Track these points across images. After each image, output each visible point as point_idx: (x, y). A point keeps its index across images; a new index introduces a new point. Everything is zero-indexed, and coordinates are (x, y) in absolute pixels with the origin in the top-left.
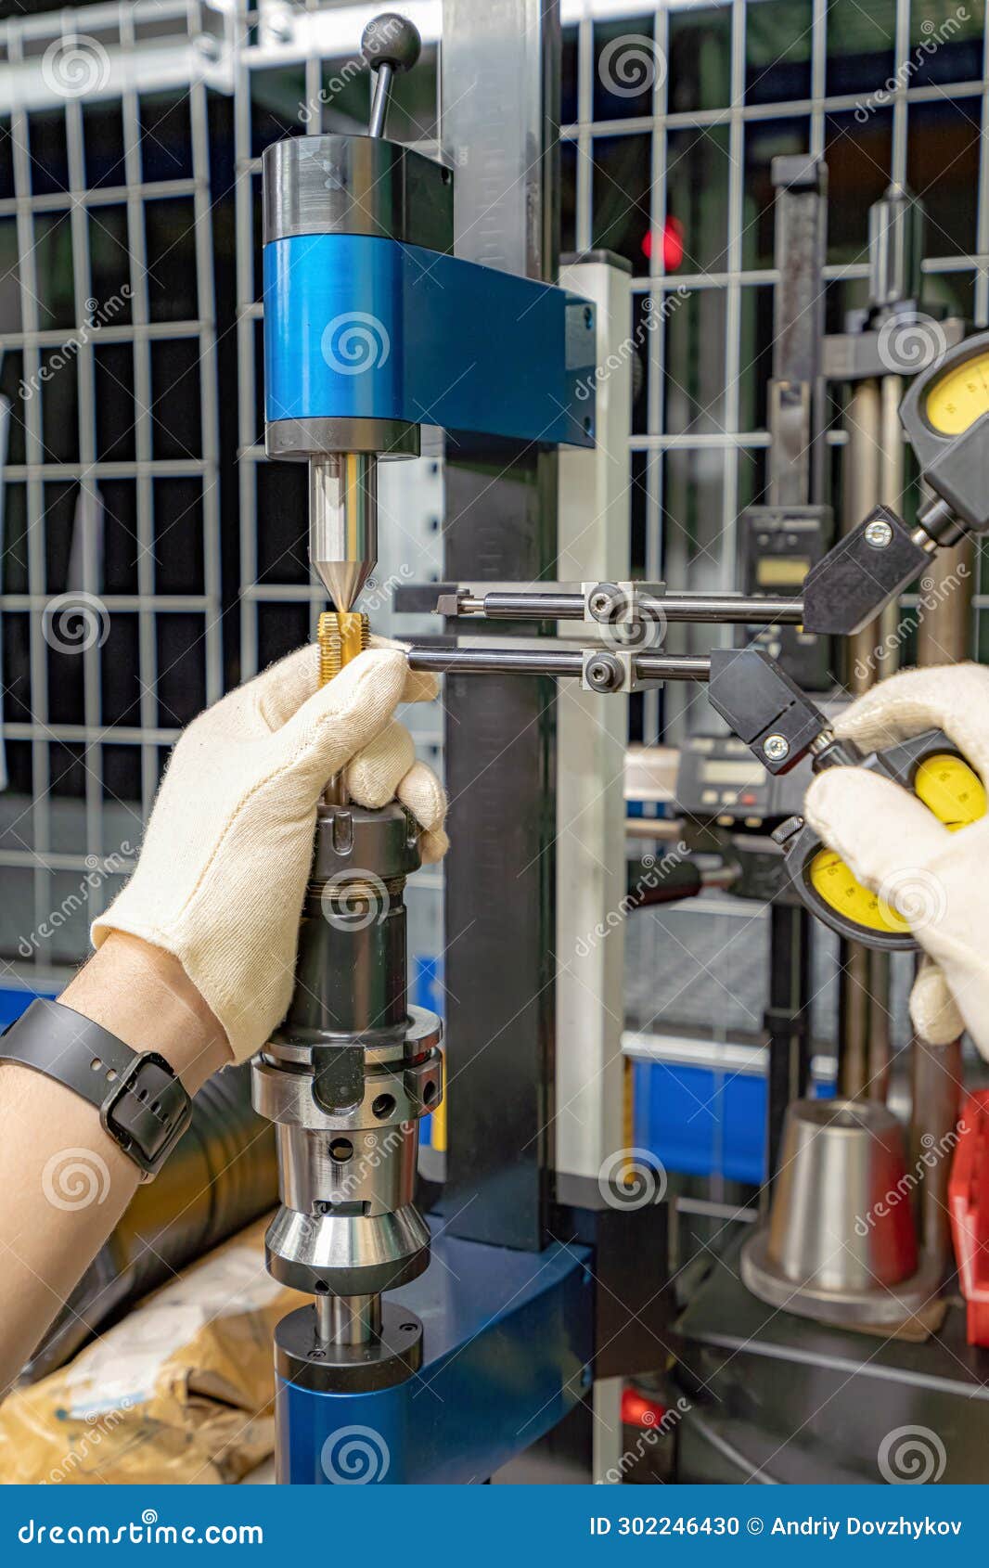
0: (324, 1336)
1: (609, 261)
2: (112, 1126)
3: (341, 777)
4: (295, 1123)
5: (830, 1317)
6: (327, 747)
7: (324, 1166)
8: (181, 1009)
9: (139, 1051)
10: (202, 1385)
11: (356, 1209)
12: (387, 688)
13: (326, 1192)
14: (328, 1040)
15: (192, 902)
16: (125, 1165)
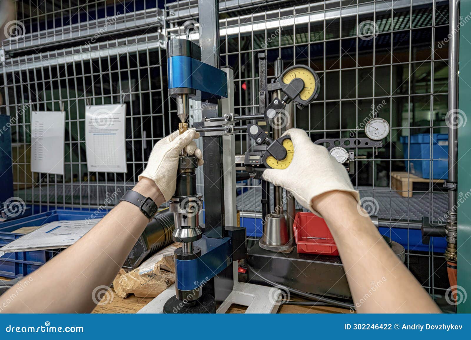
0: (183, 251)
1: (229, 67)
2: (142, 210)
3: (184, 149)
4: (177, 212)
5: (274, 250)
6: (180, 144)
7: (182, 219)
8: (154, 190)
9: (146, 197)
10: (163, 267)
11: (188, 227)
12: (192, 135)
13: (183, 225)
14: (183, 197)
15: (157, 172)
16: (145, 218)
